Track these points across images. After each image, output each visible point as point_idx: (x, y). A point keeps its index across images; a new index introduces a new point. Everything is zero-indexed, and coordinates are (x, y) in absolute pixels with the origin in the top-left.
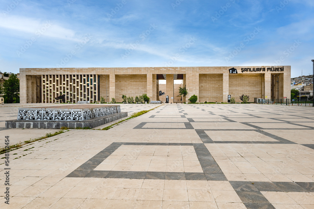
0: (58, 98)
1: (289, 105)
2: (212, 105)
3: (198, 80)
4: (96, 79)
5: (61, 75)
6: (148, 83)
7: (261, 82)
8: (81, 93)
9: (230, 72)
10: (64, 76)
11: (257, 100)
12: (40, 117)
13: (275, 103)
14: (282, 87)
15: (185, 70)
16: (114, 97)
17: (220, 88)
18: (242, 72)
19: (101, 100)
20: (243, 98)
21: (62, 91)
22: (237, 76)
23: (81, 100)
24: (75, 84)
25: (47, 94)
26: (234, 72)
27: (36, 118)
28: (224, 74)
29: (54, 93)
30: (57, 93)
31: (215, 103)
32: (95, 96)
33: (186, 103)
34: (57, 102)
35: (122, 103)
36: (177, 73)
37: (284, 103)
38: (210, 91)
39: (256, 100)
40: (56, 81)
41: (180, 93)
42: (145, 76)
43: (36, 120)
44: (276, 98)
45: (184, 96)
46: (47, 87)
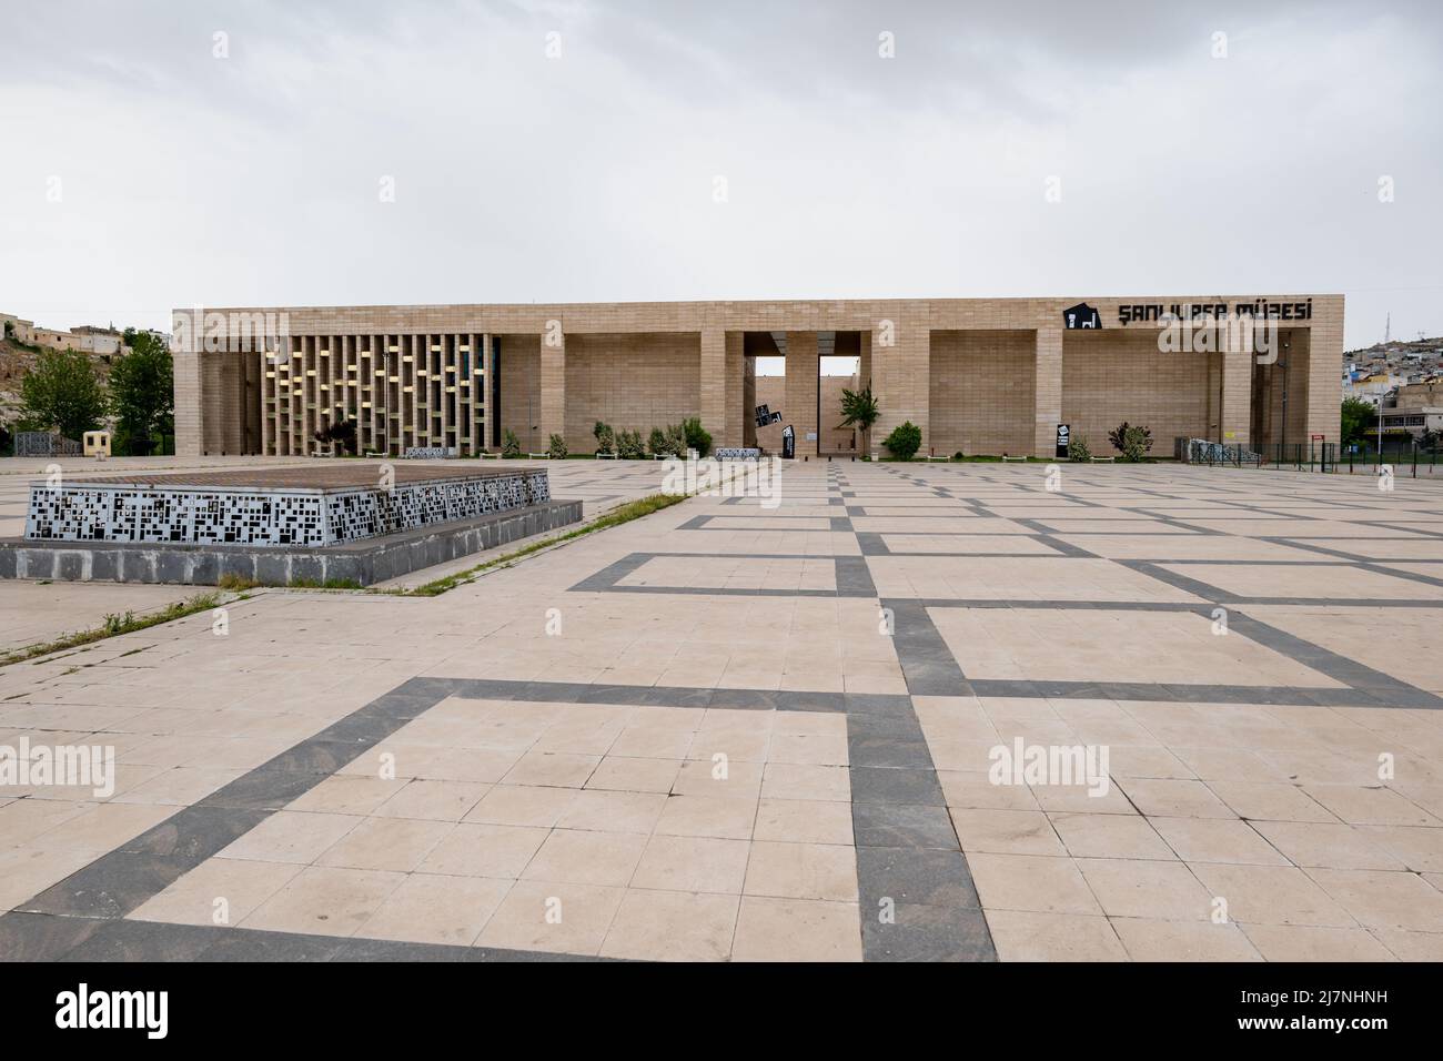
0: (326, 435)
1: (1336, 472)
2: (983, 469)
3: (926, 359)
4: (486, 352)
5: (338, 339)
6: (706, 373)
7: (1209, 367)
8: (422, 412)
9: (1068, 322)
10: (352, 339)
11: (1190, 447)
12: (127, 526)
13: (1270, 461)
14: (1303, 391)
15: (868, 315)
16: (561, 433)
17: (1022, 393)
18: (1124, 321)
19: (504, 443)
20: (1127, 441)
21: (344, 405)
22: (1097, 339)
23: (423, 442)
24: (397, 375)
25: (285, 417)
26: (1084, 324)
27: (108, 532)
28: (1042, 333)
29: (312, 412)
30: (326, 411)
31: (1000, 460)
32: (480, 427)
33: (870, 460)
34: (325, 450)
35: (594, 457)
36: (833, 327)
37: (1313, 463)
38: (979, 404)
39: (1185, 449)
40: (318, 362)
41: (848, 416)
42: (692, 341)
43: (110, 540)
44: (1275, 439)
45: (862, 429)
46: (285, 389)
